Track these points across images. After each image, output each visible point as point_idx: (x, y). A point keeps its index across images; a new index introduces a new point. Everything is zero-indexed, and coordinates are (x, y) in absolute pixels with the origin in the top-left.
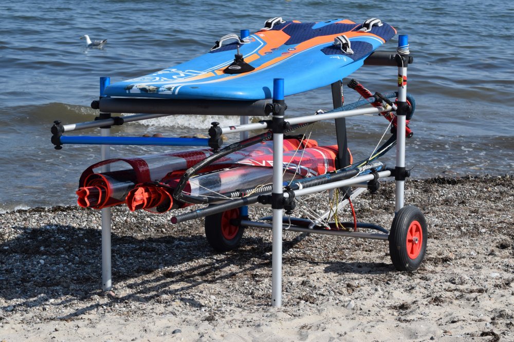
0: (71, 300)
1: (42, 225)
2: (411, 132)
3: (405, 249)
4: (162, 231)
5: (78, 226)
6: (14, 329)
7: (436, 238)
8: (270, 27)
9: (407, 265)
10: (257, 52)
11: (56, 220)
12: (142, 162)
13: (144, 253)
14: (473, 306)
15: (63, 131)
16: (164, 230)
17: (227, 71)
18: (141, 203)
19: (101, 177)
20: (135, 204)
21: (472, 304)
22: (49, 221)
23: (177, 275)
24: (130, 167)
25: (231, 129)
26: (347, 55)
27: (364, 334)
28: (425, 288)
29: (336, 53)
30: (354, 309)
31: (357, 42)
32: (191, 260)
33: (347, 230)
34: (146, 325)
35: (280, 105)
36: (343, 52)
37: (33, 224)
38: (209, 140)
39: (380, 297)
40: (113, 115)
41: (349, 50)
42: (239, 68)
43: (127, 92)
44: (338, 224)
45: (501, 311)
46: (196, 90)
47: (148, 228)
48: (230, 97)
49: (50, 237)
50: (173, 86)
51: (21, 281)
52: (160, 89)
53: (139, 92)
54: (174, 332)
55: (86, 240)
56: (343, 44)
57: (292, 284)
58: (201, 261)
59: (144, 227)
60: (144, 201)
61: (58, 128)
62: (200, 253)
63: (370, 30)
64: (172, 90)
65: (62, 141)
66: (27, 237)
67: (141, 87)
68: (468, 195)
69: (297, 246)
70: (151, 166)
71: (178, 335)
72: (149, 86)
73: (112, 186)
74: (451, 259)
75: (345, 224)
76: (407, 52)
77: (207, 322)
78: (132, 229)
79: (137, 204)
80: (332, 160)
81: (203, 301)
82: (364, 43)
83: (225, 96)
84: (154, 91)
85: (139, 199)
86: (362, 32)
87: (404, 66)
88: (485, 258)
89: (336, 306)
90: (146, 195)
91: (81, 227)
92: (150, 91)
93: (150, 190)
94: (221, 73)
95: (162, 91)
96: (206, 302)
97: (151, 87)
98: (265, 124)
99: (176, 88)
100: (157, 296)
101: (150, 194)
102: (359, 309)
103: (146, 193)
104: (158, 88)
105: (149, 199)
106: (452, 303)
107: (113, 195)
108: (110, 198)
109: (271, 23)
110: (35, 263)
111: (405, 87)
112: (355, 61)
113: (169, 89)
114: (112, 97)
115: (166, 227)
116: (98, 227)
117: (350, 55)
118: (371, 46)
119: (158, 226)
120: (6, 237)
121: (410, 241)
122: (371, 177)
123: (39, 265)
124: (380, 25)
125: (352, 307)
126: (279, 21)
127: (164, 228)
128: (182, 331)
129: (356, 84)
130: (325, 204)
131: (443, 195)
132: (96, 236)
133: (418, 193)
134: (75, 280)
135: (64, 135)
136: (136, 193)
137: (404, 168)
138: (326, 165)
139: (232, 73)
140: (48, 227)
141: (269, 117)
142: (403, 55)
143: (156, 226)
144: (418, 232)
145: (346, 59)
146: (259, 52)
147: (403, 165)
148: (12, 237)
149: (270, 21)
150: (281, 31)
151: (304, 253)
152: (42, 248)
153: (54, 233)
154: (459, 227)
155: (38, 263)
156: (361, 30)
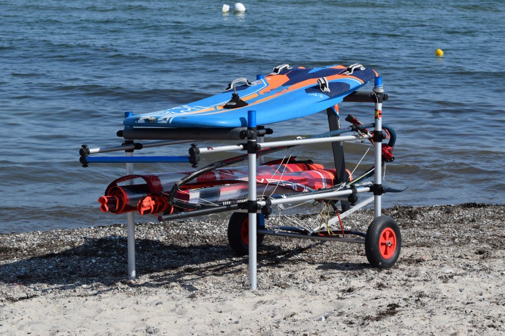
0: (99, 285)
1: (108, 236)
2: (393, 156)
3: (378, 251)
4: (206, 241)
5: (138, 236)
6: (40, 301)
7: (428, 247)
8: (277, 72)
9: (380, 263)
10: (258, 93)
11: (121, 233)
12: (156, 178)
13: (180, 256)
14: (407, 290)
15: (89, 153)
16: (208, 240)
17: (226, 107)
18: (149, 208)
19: (120, 189)
20: (143, 209)
21: (406, 289)
22: (115, 233)
23: (196, 270)
24: (145, 182)
25: (208, 149)
26: (324, 93)
27: (301, 306)
28: (382, 279)
29: (314, 92)
30: (311, 292)
31: (336, 83)
32: (213, 260)
33: (338, 236)
34: (139, 300)
35: (252, 132)
36: (321, 91)
37: (101, 235)
38: (190, 158)
39: (340, 285)
40: (136, 141)
41: (327, 89)
42: (235, 104)
43: (136, 122)
44: (330, 232)
45: (421, 292)
46: (184, 120)
47: (195, 238)
48: (211, 125)
49: (112, 245)
50: (168, 117)
51: (69, 273)
52: (159, 119)
53: (144, 122)
54: (157, 304)
55: (140, 247)
56: (322, 84)
57: (280, 277)
58: (221, 262)
59: (192, 238)
60: (151, 207)
61: (85, 151)
62: (224, 256)
63: (352, 73)
64: (167, 120)
65: (88, 161)
66: (94, 244)
67: (145, 118)
68: (483, 215)
69: (307, 251)
70: (164, 182)
71: (159, 306)
72: (151, 117)
73: (129, 196)
74: (424, 261)
75: (335, 232)
76: (381, 91)
77: (190, 299)
78: (181, 239)
79: (146, 209)
80: (331, 180)
81: (200, 286)
82: (343, 83)
83: (207, 124)
84: (154, 121)
85: (146, 205)
86: (345, 75)
87: (379, 102)
88: (454, 260)
89: (298, 289)
90: (153, 203)
91: (139, 238)
92: (151, 121)
93: (157, 199)
94: (222, 108)
95: (160, 121)
96: (203, 287)
97: (153, 118)
98: (241, 146)
99: (170, 118)
100: (167, 283)
101: (156, 202)
102: (315, 291)
103: (153, 202)
104: (157, 119)
105: (155, 206)
106: (391, 288)
107: (129, 203)
108: (127, 206)
109: (278, 69)
110: (88, 261)
111: (380, 118)
112: (331, 98)
113: (165, 119)
114: (134, 127)
115: (210, 238)
116: (153, 238)
117: (326, 93)
118: (349, 86)
119: (204, 237)
120: (76, 244)
121: (382, 244)
122: (350, 191)
123: (91, 263)
124: (363, 69)
125: (310, 290)
126: (286, 67)
127: (208, 238)
128: (164, 303)
129: (352, 118)
130: (353, 221)
131: (462, 216)
132: (150, 244)
133: (440, 214)
134: (112, 273)
135: (89, 156)
136: (144, 201)
137: (381, 185)
138: (324, 183)
139: (228, 108)
140: (113, 238)
141: (245, 141)
142: (378, 93)
143: (202, 237)
144: (392, 238)
145: (322, 96)
146: (259, 92)
147: (379, 182)
148: (81, 245)
149: (277, 68)
150: (285, 75)
151: (310, 257)
152: (100, 252)
153: (117, 241)
154: (453, 239)
155: (90, 262)
156: (345, 73)
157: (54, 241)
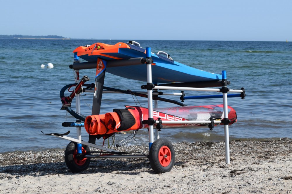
157: (13, 158)
